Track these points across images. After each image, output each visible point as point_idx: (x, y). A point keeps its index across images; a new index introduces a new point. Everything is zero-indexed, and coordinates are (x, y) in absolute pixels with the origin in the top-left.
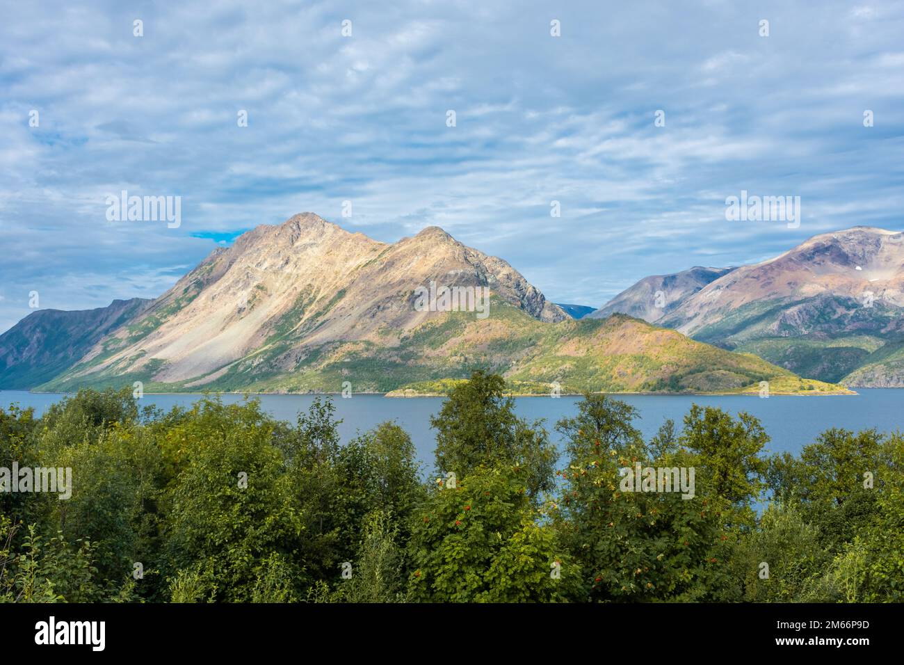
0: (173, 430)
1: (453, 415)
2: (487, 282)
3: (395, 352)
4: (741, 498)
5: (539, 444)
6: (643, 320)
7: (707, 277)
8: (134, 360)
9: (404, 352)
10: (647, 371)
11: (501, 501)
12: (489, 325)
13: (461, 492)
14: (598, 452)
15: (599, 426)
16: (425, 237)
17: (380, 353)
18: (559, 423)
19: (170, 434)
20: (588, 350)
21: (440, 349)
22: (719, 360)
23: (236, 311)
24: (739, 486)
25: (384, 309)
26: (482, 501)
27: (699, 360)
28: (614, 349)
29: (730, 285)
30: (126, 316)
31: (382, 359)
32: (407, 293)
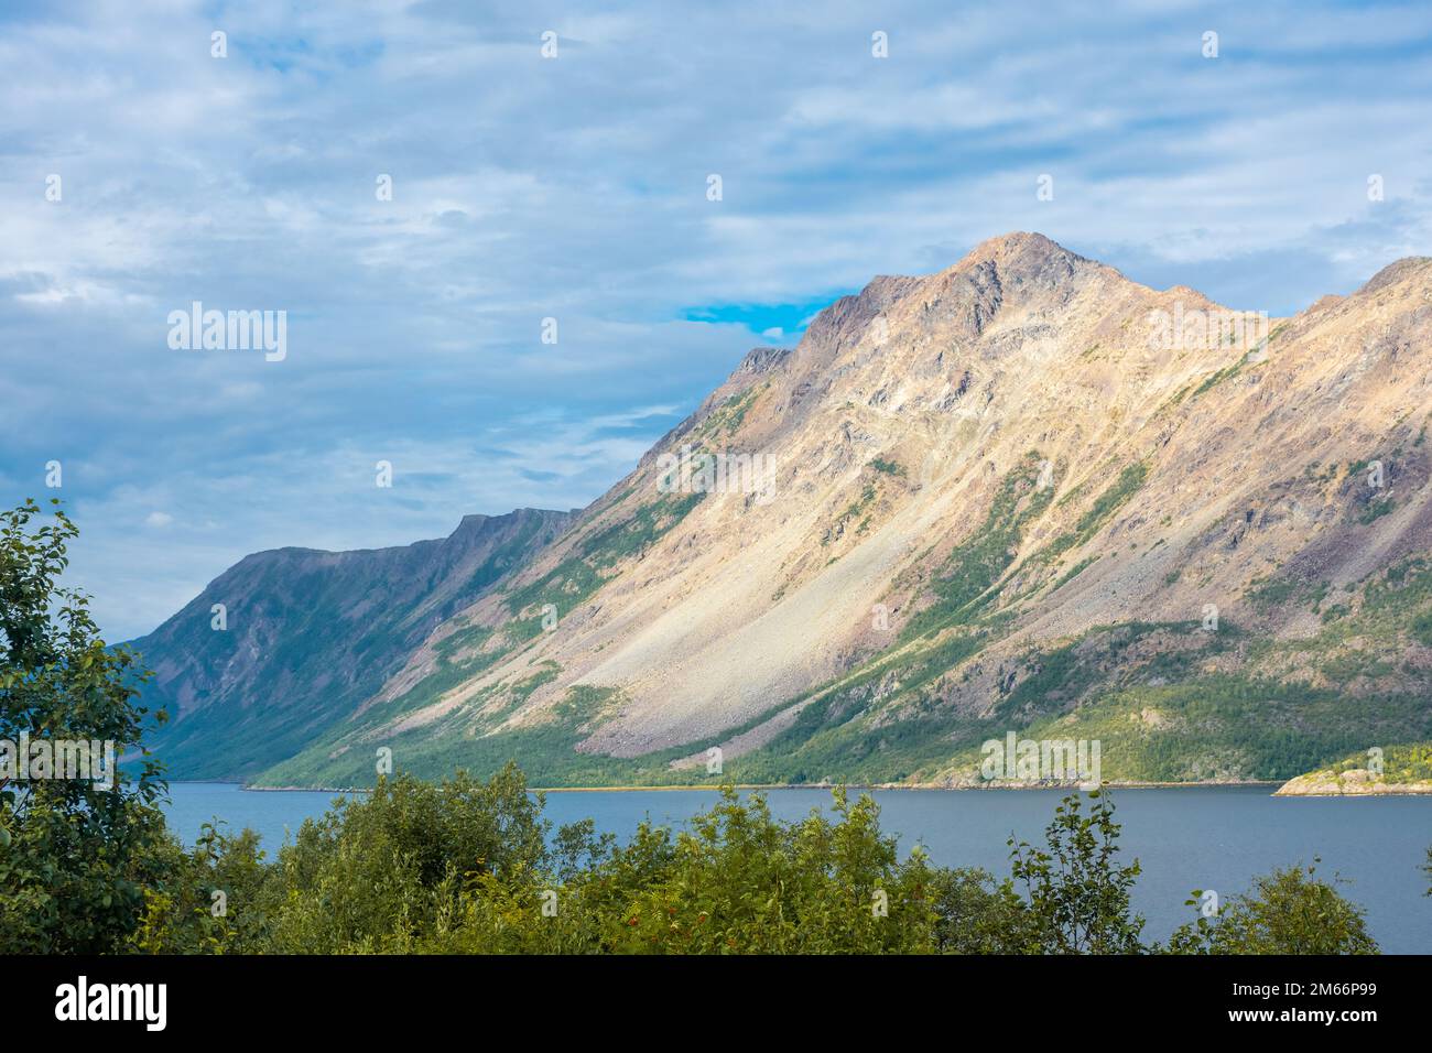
0: (645, 900)
3: (1309, 655)
8: (526, 692)
9: (1332, 654)
16: (1390, 294)
19: (636, 909)
23: (817, 538)
25: (1266, 520)
30: (499, 564)
31: (1264, 677)
32: (1338, 470)
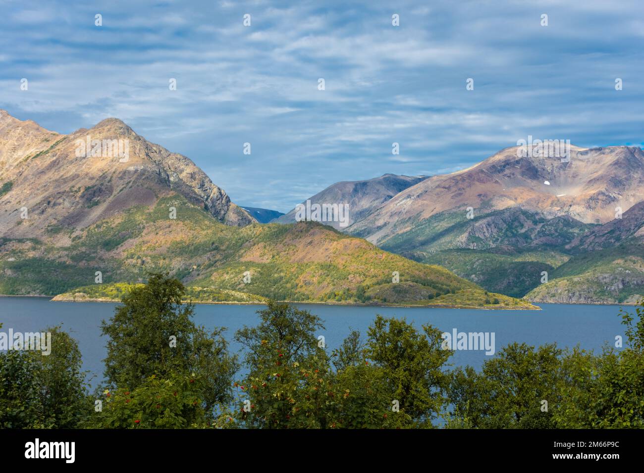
1: (127, 321)
2: (169, 181)
3: (66, 253)
4: (423, 412)
5: (218, 354)
6: (332, 227)
7: (399, 185)
9: (74, 253)
10: (333, 281)
11: (173, 415)
12: (169, 227)
13: (130, 404)
14: (280, 364)
15: (282, 337)
16: (104, 130)
17: (49, 253)
18: (239, 332)
20: (273, 257)
21: (115, 251)
22: (407, 271)
24: (421, 401)
25: (55, 204)
26: (153, 414)
27: (387, 270)
28: (301, 256)
29: (421, 194)
31: (50, 259)
32: (81, 189)
